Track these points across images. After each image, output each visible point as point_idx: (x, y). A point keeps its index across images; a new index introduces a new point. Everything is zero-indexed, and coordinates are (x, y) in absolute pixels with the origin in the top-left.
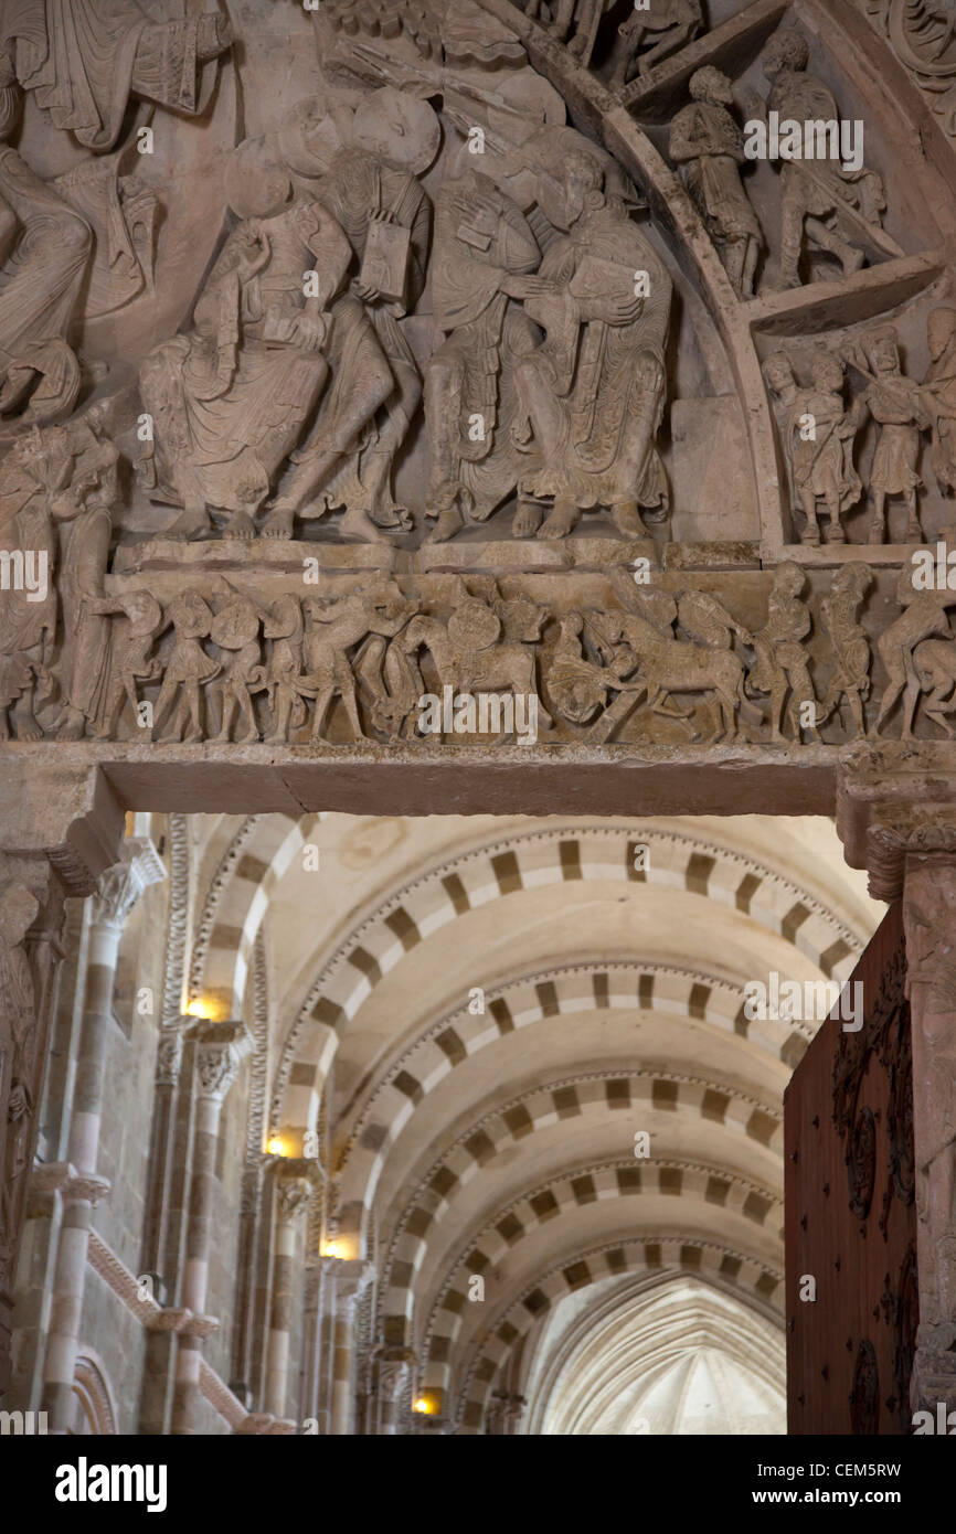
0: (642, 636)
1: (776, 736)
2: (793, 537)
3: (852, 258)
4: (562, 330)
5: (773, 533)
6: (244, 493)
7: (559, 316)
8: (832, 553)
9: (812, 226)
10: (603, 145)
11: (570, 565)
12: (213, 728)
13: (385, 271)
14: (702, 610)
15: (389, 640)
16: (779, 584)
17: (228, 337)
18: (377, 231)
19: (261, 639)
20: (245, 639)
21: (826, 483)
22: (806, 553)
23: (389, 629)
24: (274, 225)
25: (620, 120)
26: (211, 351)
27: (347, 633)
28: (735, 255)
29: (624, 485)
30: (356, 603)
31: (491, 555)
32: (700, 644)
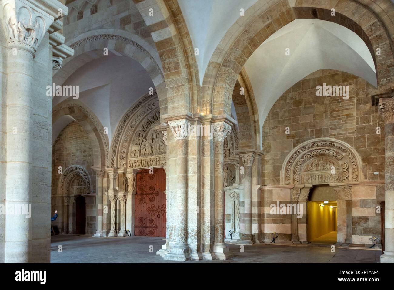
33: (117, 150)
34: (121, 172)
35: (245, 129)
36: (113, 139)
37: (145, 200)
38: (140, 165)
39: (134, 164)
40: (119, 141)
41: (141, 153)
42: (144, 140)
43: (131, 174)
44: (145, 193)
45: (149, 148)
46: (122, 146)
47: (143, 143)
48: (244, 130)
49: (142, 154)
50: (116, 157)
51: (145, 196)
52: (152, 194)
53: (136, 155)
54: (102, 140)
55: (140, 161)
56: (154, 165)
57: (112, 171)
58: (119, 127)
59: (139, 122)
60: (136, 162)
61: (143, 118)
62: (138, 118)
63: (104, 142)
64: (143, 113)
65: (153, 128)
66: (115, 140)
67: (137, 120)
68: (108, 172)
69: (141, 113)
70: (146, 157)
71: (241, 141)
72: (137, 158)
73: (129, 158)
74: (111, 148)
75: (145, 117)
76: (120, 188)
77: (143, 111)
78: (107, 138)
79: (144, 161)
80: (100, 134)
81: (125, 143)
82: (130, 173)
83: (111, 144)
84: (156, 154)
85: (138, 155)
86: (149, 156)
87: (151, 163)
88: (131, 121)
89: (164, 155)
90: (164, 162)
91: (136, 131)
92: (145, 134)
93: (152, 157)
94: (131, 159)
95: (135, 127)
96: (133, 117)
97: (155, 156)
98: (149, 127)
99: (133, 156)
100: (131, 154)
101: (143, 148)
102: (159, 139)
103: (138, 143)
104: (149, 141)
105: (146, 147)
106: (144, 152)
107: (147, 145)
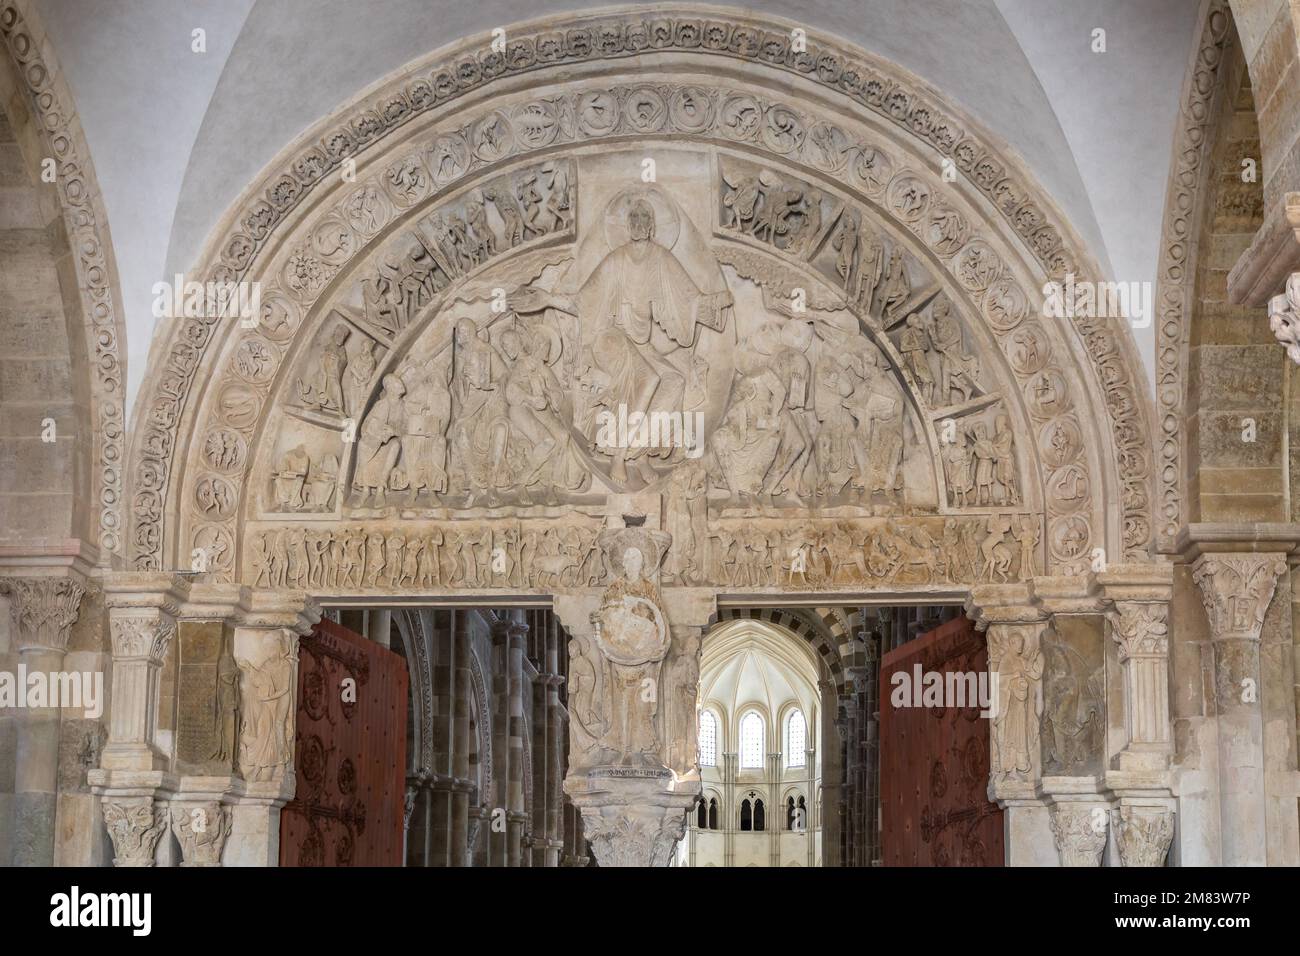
0: (901, 544)
1: (948, 580)
2: (950, 502)
3: (968, 392)
4: (864, 421)
5: (944, 503)
6: (754, 487)
7: (863, 415)
8: (964, 511)
9: (953, 378)
10: (873, 341)
11: (873, 514)
12: (753, 580)
13: (797, 398)
14: (922, 533)
15: (811, 545)
16: (948, 525)
17: (743, 427)
18: (795, 382)
19: (767, 547)
20: (762, 548)
21: (961, 481)
22: (954, 511)
23: (812, 542)
24: (756, 380)
25: (882, 336)
26: (736, 431)
27: (797, 544)
28: (925, 390)
29: (890, 481)
30: (800, 534)
31: (843, 511)
32: (921, 547)
33: (184, 431)
34: (205, 610)
36: (169, 339)
38: (359, 574)
39: (301, 562)
40: (205, 364)
42: (392, 384)
43: (270, 638)
45: (425, 449)
46: (221, 406)
47: (380, 408)
49: (366, 490)
50: (174, 485)
53: (320, 492)
54: (89, 331)
55: (354, 543)
56: (470, 576)
57: (148, 597)
58: (227, 254)
59: (360, 247)
60: (325, 544)
61: (396, 224)
62: (365, 211)
63: (99, 351)
64: (407, 179)
65: (461, 309)
66: (179, 351)
67: (354, 223)
68: (110, 598)
69: (393, 180)
70: (408, 514)
71: (1213, 463)
72: (331, 516)
73: (260, 507)
74: (140, 408)
75: (408, 216)
76: (182, 738)
77: (410, 169)
78: (120, 323)
79: (394, 545)
80: (82, 285)
81: (244, 389)
82: (262, 627)
83: (148, 378)
84: (483, 503)
85: (340, 497)
86: (429, 511)
87: (451, 565)
88: (308, 223)
89: (552, 511)
90: (555, 564)
91: (324, 312)
92: (401, 337)
93: (449, 519)
94: (272, 516)
95: (328, 275)
96: (329, 198)
97: (479, 512)
98: (439, 296)
99: (290, 497)
100: (278, 481)
101: (383, 444)
102: (517, 389)
103: (336, 403)
104: (430, 395)
105: (405, 440)
106: (385, 474)
107: (415, 425)
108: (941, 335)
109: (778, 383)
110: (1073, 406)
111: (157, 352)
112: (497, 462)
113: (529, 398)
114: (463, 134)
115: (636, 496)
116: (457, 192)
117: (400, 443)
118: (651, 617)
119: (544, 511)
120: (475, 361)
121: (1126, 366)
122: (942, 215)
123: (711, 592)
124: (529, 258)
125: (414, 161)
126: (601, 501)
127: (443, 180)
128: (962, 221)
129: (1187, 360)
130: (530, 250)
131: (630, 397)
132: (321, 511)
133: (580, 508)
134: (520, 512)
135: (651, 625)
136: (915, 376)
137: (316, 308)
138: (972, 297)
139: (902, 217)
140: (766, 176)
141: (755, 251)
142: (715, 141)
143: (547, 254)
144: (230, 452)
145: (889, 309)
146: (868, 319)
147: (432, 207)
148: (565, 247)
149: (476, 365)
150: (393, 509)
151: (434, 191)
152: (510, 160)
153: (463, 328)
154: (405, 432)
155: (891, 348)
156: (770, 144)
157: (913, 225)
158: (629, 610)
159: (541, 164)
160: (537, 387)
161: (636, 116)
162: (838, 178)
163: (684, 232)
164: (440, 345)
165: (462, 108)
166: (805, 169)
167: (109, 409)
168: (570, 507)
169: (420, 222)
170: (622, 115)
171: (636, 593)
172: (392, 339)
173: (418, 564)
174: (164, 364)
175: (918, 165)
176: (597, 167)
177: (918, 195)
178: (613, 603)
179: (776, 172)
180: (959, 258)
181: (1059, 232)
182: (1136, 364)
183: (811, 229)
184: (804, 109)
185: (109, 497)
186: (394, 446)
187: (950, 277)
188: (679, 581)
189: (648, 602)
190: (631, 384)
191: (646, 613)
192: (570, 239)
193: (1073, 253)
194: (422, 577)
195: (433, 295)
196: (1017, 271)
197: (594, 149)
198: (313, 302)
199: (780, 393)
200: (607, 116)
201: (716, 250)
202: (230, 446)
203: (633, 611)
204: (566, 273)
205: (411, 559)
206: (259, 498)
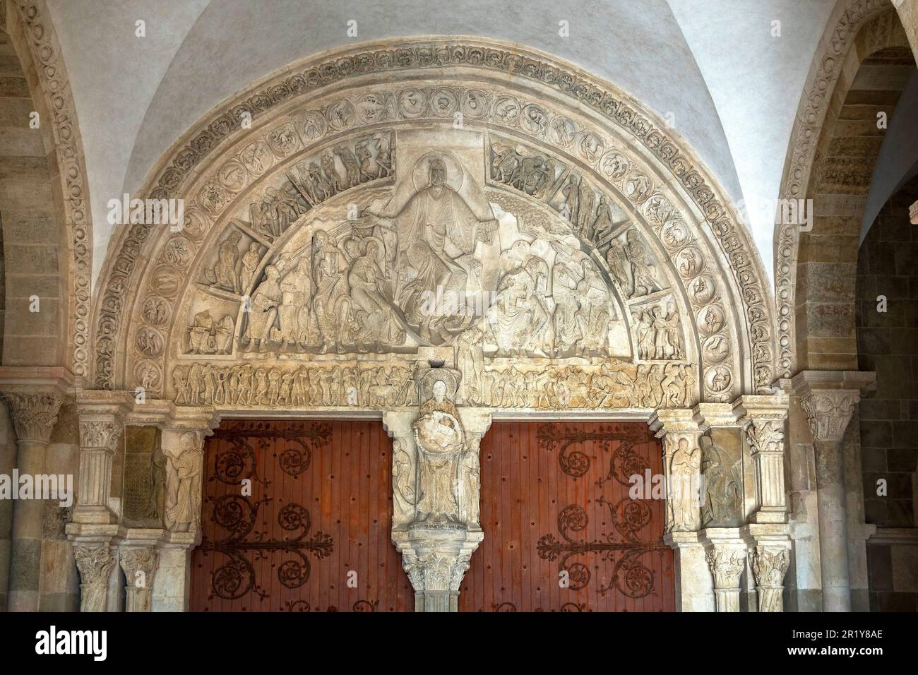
0: (610, 382)
1: (641, 405)
2: (641, 357)
3: (650, 288)
4: (585, 305)
5: (636, 357)
6: (514, 344)
7: (584, 302)
8: (650, 362)
9: (640, 279)
11: (591, 363)
13: (542, 289)
14: (623, 376)
15: (553, 383)
16: (640, 370)
17: (507, 306)
18: (540, 278)
19: (524, 383)
20: (521, 384)
21: (647, 345)
22: (644, 362)
23: (554, 380)
24: (516, 277)
25: (595, 251)
26: (503, 308)
27: (544, 381)
29: (601, 342)
30: (546, 375)
31: (573, 361)
32: (623, 384)
33: (130, 297)
34: (144, 417)
35: (833, 289)
36: (122, 236)
37: (253, 579)
38: (251, 395)
39: (210, 388)
40: (145, 254)
41: (253, 333)
42: (273, 272)
43: (186, 438)
44: (251, 538)
45: (294, 315)
46: (156, 282)
47: (263, 287)
48: (827, 290)
49: (253, 341)
50: (123, 334)
51: (250, 555)
52: (295, 545)
53: (222, 341)
54: (69, 228)
55: (246, 375)
56: (326, 398)
57: (108, 407)
58: (164, 182)
59: (251, 182)
60: (225, 376)
61: (276, 168)
62: (255, 159)
63: (76, 242)
64: (284, 139)
65: (317, 225)
66: (129, 244)
67: (248, 166)
68: (81, 408)
69: (275, 139)
70: (283, 357)
71: (815, 334)
72: (229, 357)
73: (179, 350)
74: (101, 281)
75: (282, 163)
76: (126, 502)
77: (287, 133)
78: (90, 224)
79: (273, 377)
80: (66, 197)
81: (171, 272)
82: (183, 430)
83: (108, 261)
84: (334, 350)
85: (235, 345)
86: (297, 355)
87: (313, 390)
88: (217, 165)
89: (382, 357)
90: (384, 392)
91: (225, 224)
92: (277, 241)
93: (310, 360)
94: (189, 356)
95: (229, 199)
96: (232, 148)
97: (331, 356)
98: (304, 215)
99: (200, 344)
100: (192, 333)
101: (265, 311)
102: (357, 278)
103: (232, 283)
104: (297, 280)
105: (281, 308)
106: (266, 330)
107: (288, 298)
108: (633, 253)
109: (530, 279)
110: (720, 298)
111: (114, 244)
112: (343, 324)
113: (365, 283)
114: (324, 112)
115: (438, 348)
116: (316, 149)
117: (277, 310)
118: (452, 426)
119: (375, 357)
120: (327, 258)
121: (756, 274)
122: (636, 178)
123: (487, 410)
124: (363, 194)
125: (290, 128)
126: (414, 351)
127: (307, 141)
128: (649, 182)
129: (795, 271)
130: (365, 188)
131: (433, 285)
132: (222, 353)
133: (399, 355)
134: (360, 357)
135: (452, 431)
136: (617, 277)
137: (220, 220)
138: (654, 229)
139: (609, 179)
140: (519, 149)
141: (513, 195)
142: (488, 126)
143: (376, 192)
144: (161, 312)
145: (600, 235)
146: (586, 240)
147: (299, 158)
148: (387, 188)
149: (329, 261)
150: (272, 353)
151: (301, 148)
152: (352, 131)
153: (320, 237)
154: (281, 303)
155: (602, 259)
156: (524, 128)
157: (617, 183)
158: (437, 421)
159: (372, 135)
160: (370, 276)
161: (438, 107)
162: (568, 152)
163: (465, 182)
164: (303, 248)
165: (323, 95)
166: (546, 146)
167: (81, 282)
168: (393, 354)
169: (290, 168)
170: (428, 106)
171: (442, 411)
172: (272, 242)
173: (291, 390)
174: (118, 252)
175: (621, 146)
176: (409, 138)
177: (621, 165)
178: (427, 416)
179: (527, 146)
180: (646, 205)
181: (713, 191)
182: (761, 273)
183: (550, 183)
184: (548, 108)
185: (80, 340)
186: (273, 313)
187: (638, 216)
188: (466, 403)
189: (450, 416)
190: (433, 276)
191: (449, 423)
192: (391, 183)
193: (722, 204)
194: (293, 398)
195: (299, 215)
196: (684, 214)
197: (408, 126)
198: (218, 216)
199: (531, 286)
200: (418, 106)
201: (487, 194)
202: (161, 308)
203: (440, 422)
204: (387, 204)
205: (285, 387)
206: (179, 344)
